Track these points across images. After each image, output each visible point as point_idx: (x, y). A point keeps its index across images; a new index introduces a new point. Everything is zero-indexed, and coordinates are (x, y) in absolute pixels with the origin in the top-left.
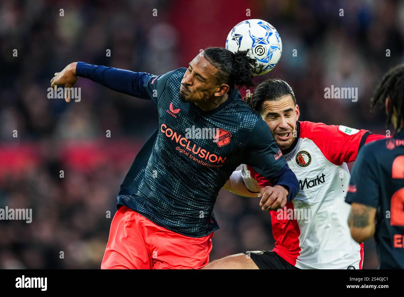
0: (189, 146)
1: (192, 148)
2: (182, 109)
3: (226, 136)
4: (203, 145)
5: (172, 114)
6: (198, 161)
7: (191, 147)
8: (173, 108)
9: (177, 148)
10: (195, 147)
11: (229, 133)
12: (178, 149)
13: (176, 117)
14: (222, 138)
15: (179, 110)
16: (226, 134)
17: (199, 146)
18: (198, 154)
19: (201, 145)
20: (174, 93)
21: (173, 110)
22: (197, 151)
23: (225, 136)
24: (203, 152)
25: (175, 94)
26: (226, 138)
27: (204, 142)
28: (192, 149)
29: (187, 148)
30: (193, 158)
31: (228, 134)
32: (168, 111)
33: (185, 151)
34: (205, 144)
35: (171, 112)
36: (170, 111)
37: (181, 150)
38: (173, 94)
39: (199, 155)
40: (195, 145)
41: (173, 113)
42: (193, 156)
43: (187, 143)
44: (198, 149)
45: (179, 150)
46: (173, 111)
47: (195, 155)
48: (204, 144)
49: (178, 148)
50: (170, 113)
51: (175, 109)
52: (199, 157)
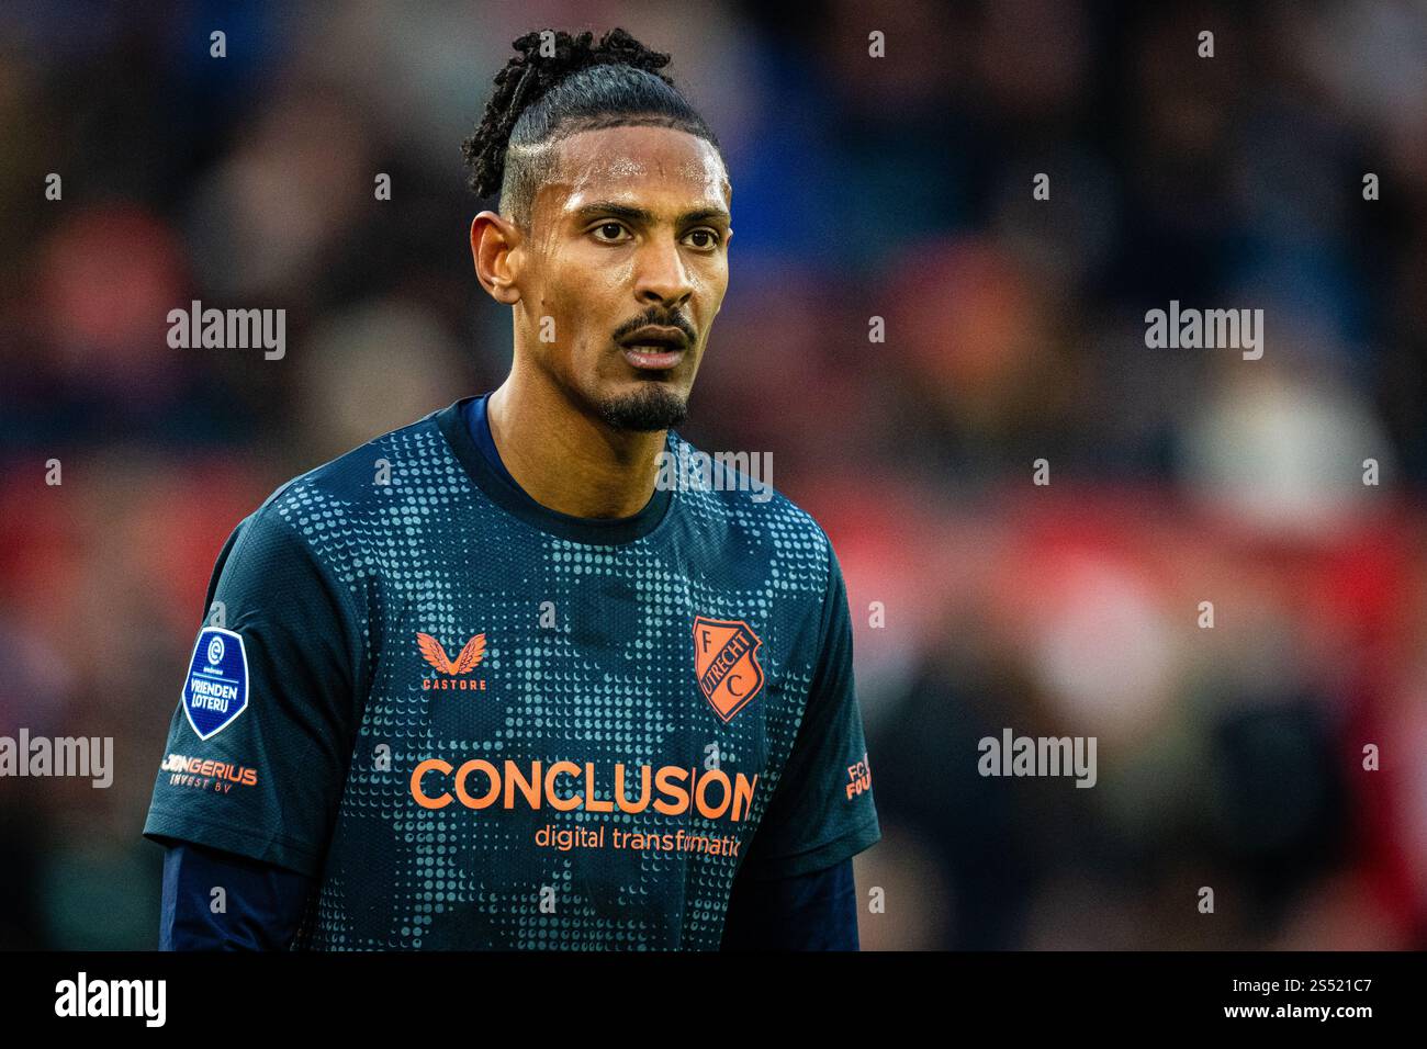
0: (596, 788)
1: (612, 792)
2: (488, 624)
3: (733, 651)
4: (654, 745)
5: (457, 685)
6: (662, 844)
7: (603, 790)
8: (446, 651)
9: (542, 838)
10: (626, 778)
11: (741, 627)
12: (546, 843)
13: (482, 688)
14: (720, 670)
15: (479, 642)
16: (730, 643)
17: (638, 762)
18: (650, 806)
19: (649, 751)
20: (403, 580)
21: (453, 660)
22: (640, 793)
23: (729, 656)
24: (671, 780)
25: (409, 586)
26: (737, 660)
27: (659, 728)
28: (613, 800)
29: (593, 806)
30: (629, 840)
31: (739, 636)
32: (432, 684)
33: (584, 833)
34: (664, 734)
35: (448, 677)
36: (442, 676)
37: (564, 838)
38: (405, 591)
39: (659, 806)
40: (619, 768)
41: (459, 677)
42: (629, 828)
43: (583, 776)
44: (640, 781)
45: (557, 843)
46: (452, 669)
47: (640, 816)
48: (659, 739)
49: (546, 837)
50: (445, 687)
51: (457, 649)
52: (662, 817)
